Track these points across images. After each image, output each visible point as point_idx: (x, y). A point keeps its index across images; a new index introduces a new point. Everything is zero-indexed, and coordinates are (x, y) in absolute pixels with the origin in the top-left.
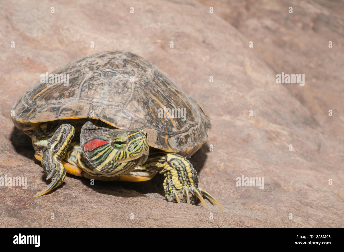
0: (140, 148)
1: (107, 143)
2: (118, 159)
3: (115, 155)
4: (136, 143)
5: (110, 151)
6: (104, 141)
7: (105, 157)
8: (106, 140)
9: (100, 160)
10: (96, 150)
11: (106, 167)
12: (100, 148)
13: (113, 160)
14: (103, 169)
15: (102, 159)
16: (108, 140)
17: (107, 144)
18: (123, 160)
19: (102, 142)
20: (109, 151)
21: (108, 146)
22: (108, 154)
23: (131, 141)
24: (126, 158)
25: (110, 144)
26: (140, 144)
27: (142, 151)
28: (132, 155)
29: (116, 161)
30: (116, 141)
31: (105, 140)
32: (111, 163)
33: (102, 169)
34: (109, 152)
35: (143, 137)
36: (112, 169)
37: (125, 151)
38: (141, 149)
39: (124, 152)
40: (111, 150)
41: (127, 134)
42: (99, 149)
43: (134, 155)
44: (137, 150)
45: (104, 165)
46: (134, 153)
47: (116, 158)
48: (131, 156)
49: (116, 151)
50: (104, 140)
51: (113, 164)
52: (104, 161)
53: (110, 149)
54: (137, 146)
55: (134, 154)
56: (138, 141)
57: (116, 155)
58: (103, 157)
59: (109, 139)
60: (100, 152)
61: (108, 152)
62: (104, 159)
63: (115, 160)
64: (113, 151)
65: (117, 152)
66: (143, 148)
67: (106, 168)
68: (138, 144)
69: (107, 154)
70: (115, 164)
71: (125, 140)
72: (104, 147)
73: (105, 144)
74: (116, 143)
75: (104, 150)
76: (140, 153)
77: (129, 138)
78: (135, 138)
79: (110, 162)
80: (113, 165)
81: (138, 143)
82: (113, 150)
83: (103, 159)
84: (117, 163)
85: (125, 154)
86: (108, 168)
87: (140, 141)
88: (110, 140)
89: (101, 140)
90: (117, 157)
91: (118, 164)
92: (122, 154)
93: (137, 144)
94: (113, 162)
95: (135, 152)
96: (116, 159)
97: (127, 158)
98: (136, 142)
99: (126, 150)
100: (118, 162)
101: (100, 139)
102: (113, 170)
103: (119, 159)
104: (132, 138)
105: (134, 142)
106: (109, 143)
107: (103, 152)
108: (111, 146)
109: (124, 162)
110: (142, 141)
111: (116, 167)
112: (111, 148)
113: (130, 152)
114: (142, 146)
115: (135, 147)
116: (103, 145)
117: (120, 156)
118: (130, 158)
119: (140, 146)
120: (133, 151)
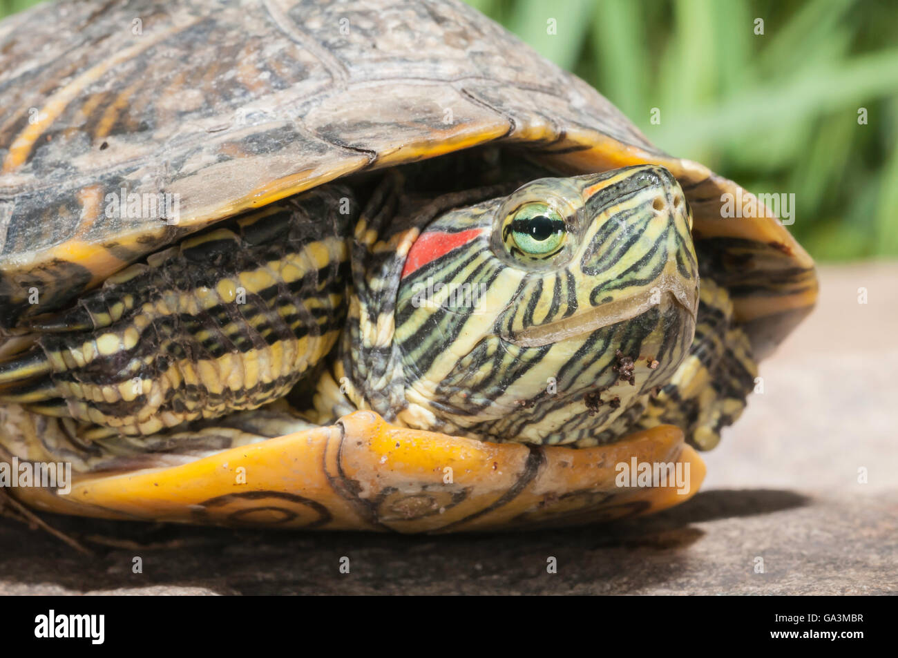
0: (653, 251)
1: (469, 241)
2: (528, 320)
3: (513, 299)
4: (632, 226)
5: (486, 279)
6: (451, 235)
7: (453, 319)
8: (461, 230)
9: (427, 343)
11: (459, 378)
12: (431, 271)
13: (497, 331)
14: (446, 389)
15: (438, 333)
16: (477, 226)
17: (466, 247)
18: (554, 328)
19: (441, 242)
20: (477, 279)
21: (475, 256)
23: (603, 215)
24: (570, 312)
25: (485, 244)
26: (653, 231)
27: (662, 277)
28: (604, 295)
29: (513, 335)
30: (521, 215)
31: (458, 227)
33: (438, 392)
35: (667, 195)
36: (492, 389)
37: (568, 273)
38: (655, 261)
39: (558, 280)
40: (490, 275)
42: (424, 280)
43: (617, 295)
44: (635, 268)
45: (451, 366)
46: (619, 282)
47: (514, 315)
48: (599, 299)
49: (514, 274)
50: (451, 230)
51: (499, 354)
52: (448, 343)
53: (486, 269)
54: (634, 239)
55: (616, 287)
56: (641, 214)
57: (518, 301)
58: (445, 322)
59: (479, 221)
62: (450, 333)
63: (510, 327)
64: (500, 275)
65: (523, 284)
66: (666, 254)
67: (461, 386)
68: (641, 231)
70: (513, 351)
71: (566, 213)
72: (453, 267)
73: (459, 247)
74: (517, 231)
75: (450, 278)
76: (650, 286)
77: (589, 201)
78: (625, 197)
79: (483, 340)
80: (497, 363)
81: (641, 226)
82: (498, 271)
83: (446, 331)
84: (525, 349)
85: (565, 291)
86: (470, 383)
87: (654, 215)
88: (487, 225)
89: (439, 232)
90: (523, 308)
91: (531, 353)
92: (548, 294)
93: (635, 232)
94: (499, 347)
95: (620, 277)
96: (518, 326)
97: (579, 311)
98: (632, 220)
99: (575, 267)
100: (527, 341)
101: (432, 228)
102: (499, 394)
103: (531, 321)
104: (606, 200)
105: (617, 220)
106: (476, 241)
108: (487, 254)
109: (558, 336)
110: (662, 215)
111: (517, 372)
112: (487, 262)
113: (593, 278)
114: (663, 243)
115: (625, 245)
116: (447, 253)
117: (541, 301)
118: (592, 312)
119: (652, 245)
120: (612, 274)
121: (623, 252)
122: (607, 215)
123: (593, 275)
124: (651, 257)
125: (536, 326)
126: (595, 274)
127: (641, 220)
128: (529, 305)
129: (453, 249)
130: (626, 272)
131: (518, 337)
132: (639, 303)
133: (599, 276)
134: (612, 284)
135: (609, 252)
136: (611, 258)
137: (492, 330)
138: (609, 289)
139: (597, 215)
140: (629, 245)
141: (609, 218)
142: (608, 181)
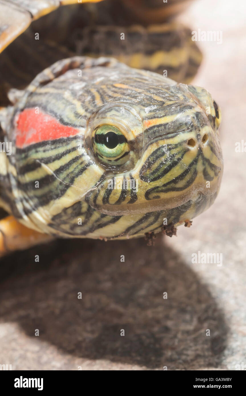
0: (186, 172)
1: (71, 136)
3: (97, 185)
4: (173, 156)
5: (80, 167)
6: (61, 125)
7: (61, 184)
8: (67, 124)
10: (34, 151)
11: (65, 218)
12: (48, 147)
13: (87, 201)
14: (58, 221)
16: (76, 126)
17: (69, 140)
18: (123, 209)
19: (55, 128)
20: (74, 165)
21: (74, 149)
22: (72, 175)
23: (155, 145)
24: (132, 201)
25: (81, 142)
26: (187, 160)
27: (193, 185)
28: (154, 194)
29: (97, 206)
31: (66, 120)
32: (81, 208)
33: (52, 220)
34: (77, 171)
35: (198, 135)
36: (85, 229)
37: (132, 177)
38: (188, 178)
40: (83, 165)
41: (144, 115)
42: (44, 151)
43: (164, 196)
44: (175, 181)
45: (60, 209)
46: (164, 188)
47: (98, 195)
48: (151, 196)
49: (97, 170)
50: (62, 121)
51: (89, 213)
52: (58, 196)
53: (80, 161)
54: (174, 164)
55: (162, 191)
56: (179, 149)
57: (100, 187)
58: (56, 183)
59: (79, 121)
60: (48, 161)
61: (71, 169)
62: (59, 191)
63: (95, 201)
64: (89, 168)
65: (103, 178)
66: (196, 172)
68: (179, 159)
69: (68, 175)
70: (96, 214)
72: (62, 150)
73: (65, 138)
75: (58, 157)
76: (184, 191)
77: (147, 131)
78: (170, 135)
79: (79, 203)
80: (87, 218)
81: (179, 156)
82: (87, 165)
83: (57, 188)
84: (104, 215)
87: (189, 149)
88: (83, 127)
89: (55, 119)
90: (103, 193)
91: (108, 218)
93: (175, 159)
94: (89, 209)
95: (164, 185)
96: (100, 201)
97: (138, 202)
98: (174, 152)
99: (136, 172)
100: (105, 211)
101: (52, 112)
102: (90, 232)
103: (108, 202)
104: (157, 134)
106: (75, 138)
107: (57, 164)
108: (82, 150)
109: (126, 214)
110: (194, 149)
111: (100, 225)
112: (82, 155)
113: (147, 184)
114: (194, 166)
115: (168, 167)
116: (58, 139)
117: (113, 191)
118: (146, 203)
119: (186, 167)
120: (160, 183)
121: (166, 171)
122: (157, 145)
123: (147, 181)
124: (186, 175)
125: (111, 204)
126: (149, 181)
127: (179, 153)
128: (106, 192)
129: (61, 137)
130: (169, 183)
131: (100, 208)
132: (177, 201)
133: (151, 183)
134: (160, 189)
135: (157, 170)
136: (159, 173)
137: (84, 199)
138: (158, 192)
139: (152, 143)
140: (171, 167)
141: (159, 147)
142: (159, 119)
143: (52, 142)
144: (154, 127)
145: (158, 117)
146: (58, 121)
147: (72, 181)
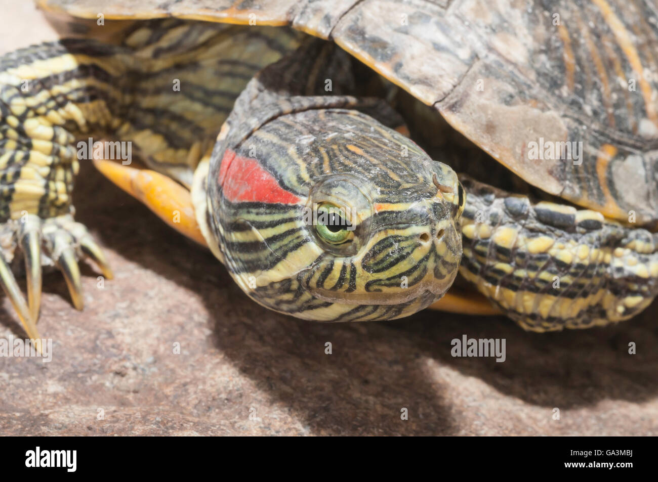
0: (415, 268)
1: (290, 204)
2: (320, 283)
3: (312, 266)
4: (402, 249)
5: (296, 242)
6: (280, 188)
7: (271, 254)
8: (287, 188)
9: (254, 256)
10: (245, 210)
11: (271, 291)
12: (262, 210)
13: (299, 280)
15: (261, 255)
16: (297, 194)
17: (286, 208)
18: (338, 296)
19: (273, 190)
20: (290, 238)
21: (291, 220)
22: (285, 249)
23: (383, 233)
24: (350, 290)
26: (417, 255)
27: (421, 283)
28: (376, 287)
29: (309, 288)
31: (286, 183)
32: (290, 285)
34: (291, 245)
35: (433, 231)
37: (352, 265)
38: (416, 274)
39: (344, 267)
40: (299, 240)
41: (375, 196)
42: (257, 214)
43: (385, 290)
44: (400, 276)
45: (267, 282)
46: (387, 282)
47: (312, 276)
48: (372, 288)
49: (315, 249)
50: (282, 183)
51: (299, 293)
52: (267, 267)
53: (296, 234)
54: (402, 258)
55: (386, 285)
56: (409, 242)
57: (315, 268)
58: (266, 252)
59: (301, 189)
60: (261, 226)
61: (286, 241)
62: (269, 262)
63: (308, 282)
64: (305, 245)
65: (320, 259)
66: (425, 270)
67: (272, 296)
69: (281, 248)
70: (307, 295)
72: (277, 217)
73: (283, 204)
75: (273, 225)
76: (410, 288)
77: (376, 215)
78: (401, 226)
79: (289, 280)
80: (297, 297)
81: (409, 250)
82: (306, 240)
83: (266, 258)
84: (315, 298)
85: (348, 276)
86: (278, 298)
87: (420, 244)
89: (274, 178)
90: (317, 275)
91: (319, 302)
92: (336, 273)
93: (404, 253)
94: (300, 289)
95: (389, 279)
96: (313, 282)
97: (356, 292)
98: (404, 244)
99: (357, 259)
100: (318, 295)
101: (271, 169)
102: (300, 311)
103: (322, 286)
104: (387, 221)
105: (392, 240)
106: (295, 207)
107: (270, 232)
109: (341, 302)
110: (427, 244)
111: (310, 306)
112: (298, 229)
113: (369, 274)
114: (424, 263)
115: (395, 260)
117: (330, 276)
118: (365, 294)
119: (415, 263)
120: (383, 275)
121: (392, 264)
122: (386, 233)
123: (369, 272)
124: (414, 271)
125: (326, 290)
126: (371, 272)
127: (409, 246)
128: (322, 275)
129: (279, 203)
130: (393, 277)
131: (312, 291)
132: (401, 297)
133: (374, 274)
134: (383, 283)
135: (382, 261)
136: (384, 265)
137: (296, 277)
138: (380, 285)
139: (380, 231)
140: (397, 261)
141: (387, 236)
142: (392, 205)
143: (267, 205)
144: (385, 212)
145: (391, 202)
146: (277, 181)
147: (285, 255)
